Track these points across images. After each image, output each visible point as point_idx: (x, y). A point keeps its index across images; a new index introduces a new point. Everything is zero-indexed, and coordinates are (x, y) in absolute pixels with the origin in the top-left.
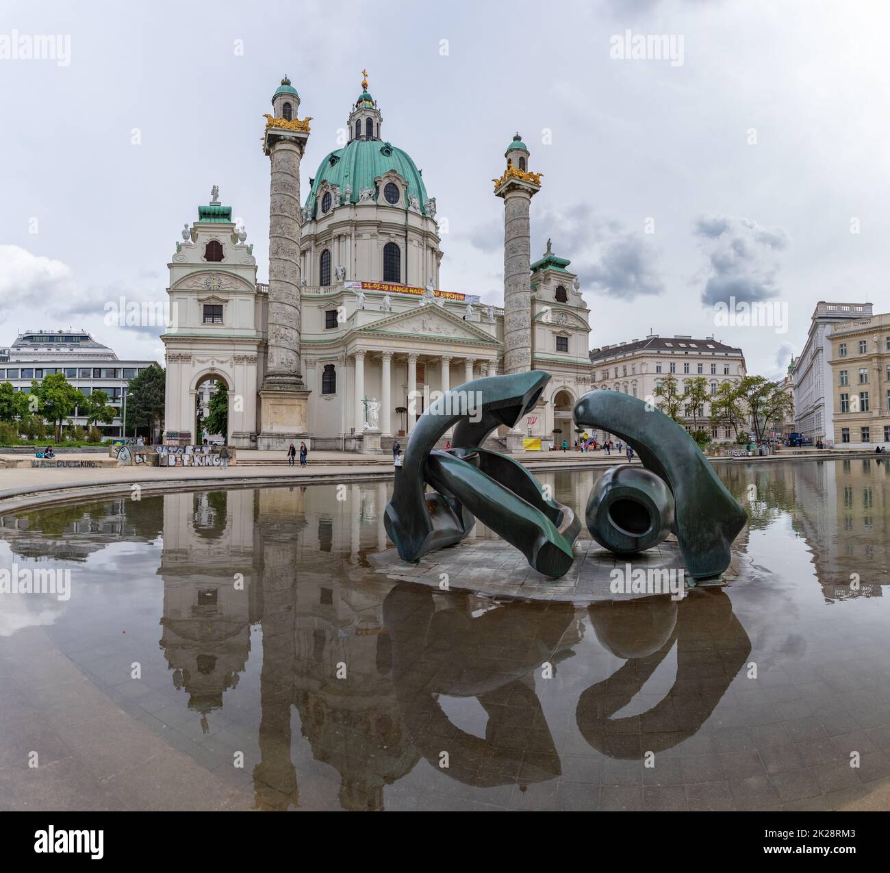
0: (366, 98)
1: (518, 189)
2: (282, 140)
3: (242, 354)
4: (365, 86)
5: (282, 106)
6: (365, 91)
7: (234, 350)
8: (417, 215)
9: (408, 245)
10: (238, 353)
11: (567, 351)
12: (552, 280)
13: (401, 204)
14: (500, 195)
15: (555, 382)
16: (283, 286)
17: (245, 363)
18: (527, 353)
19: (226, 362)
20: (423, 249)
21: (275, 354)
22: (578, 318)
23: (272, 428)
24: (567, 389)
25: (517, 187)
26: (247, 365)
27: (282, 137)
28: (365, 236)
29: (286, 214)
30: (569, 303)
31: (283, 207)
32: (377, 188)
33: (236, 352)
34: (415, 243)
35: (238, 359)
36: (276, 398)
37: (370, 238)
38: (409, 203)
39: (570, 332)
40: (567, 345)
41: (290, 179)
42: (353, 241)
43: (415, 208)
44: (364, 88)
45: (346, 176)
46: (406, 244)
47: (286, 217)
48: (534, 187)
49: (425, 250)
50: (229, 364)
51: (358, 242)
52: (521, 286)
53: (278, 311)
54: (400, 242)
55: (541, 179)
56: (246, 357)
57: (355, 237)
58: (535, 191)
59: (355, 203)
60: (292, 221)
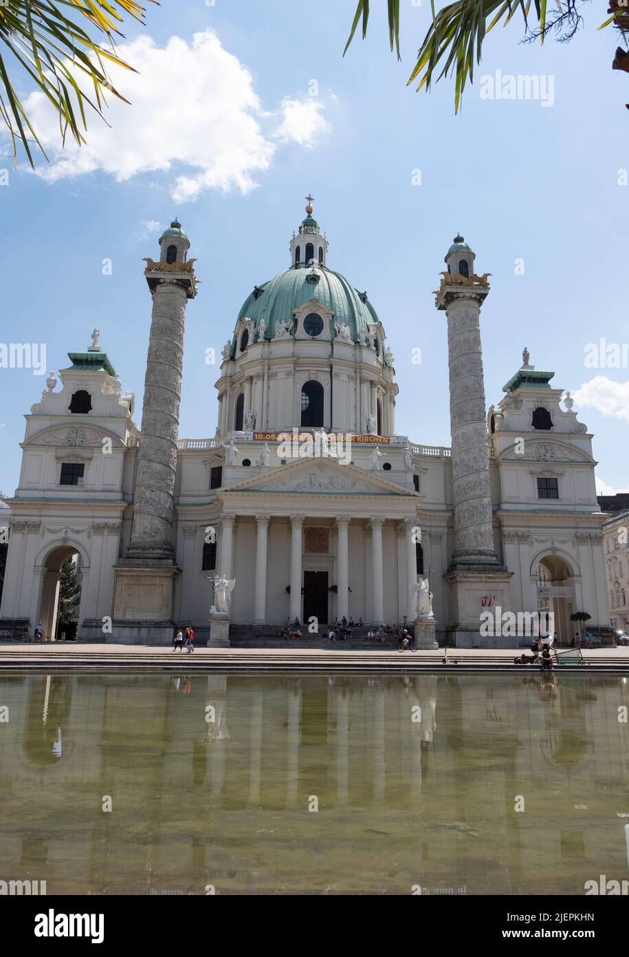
0: (309, 224)
1: (458, 297)
2: (162, 283)
3: (102, 521)
4: (309, 211)
5: (166, 249)
6: (309, 216)
7: (93, 517)
8: (347, 344)
9: (334, 381)
10: (97, 521)
11: (558, 498)
12: (524, 402)
13: (326, 333)
14: (441, 308)
15: (535, 544)
16: (152, 441)
17: (106, 532)
18: (482, 506)
19: (84, 531)
20: (356, 384)
21: (138, 519)
22: (571, 448)
23: (125, 614)
24: (558, 554)
25: (455, 296)
26: (108, 535)
27: (162, 281)
28: (280, 375)
29: (161, 361)
30: (555, 429)
31: (158, 353)
32: (296, 321)
33: (95, 520)
34: (344, 378)
35: (98, 529)
36: (132, 576)
37: (284, 377)
38: (335, 333)
39: (558, 469)
40: (557, 489)
41: (169, 322)
42: (266, 382)
43: (343, 337)
44: (308, 212)
45: (264, 311)
46: (332, 380)
47: (161, 363)
48: (479, 292)
49: (358, 385)
50: (86, 534)
51: (272, 383)
52: (468, 417)
53: (145, 470)
54: (323, 380)
55: (489, 280)
56: (106, 526)
57: (268, 377)
58: (484, 296)
59: (270, 339)
60: (167, 367)
